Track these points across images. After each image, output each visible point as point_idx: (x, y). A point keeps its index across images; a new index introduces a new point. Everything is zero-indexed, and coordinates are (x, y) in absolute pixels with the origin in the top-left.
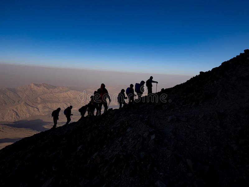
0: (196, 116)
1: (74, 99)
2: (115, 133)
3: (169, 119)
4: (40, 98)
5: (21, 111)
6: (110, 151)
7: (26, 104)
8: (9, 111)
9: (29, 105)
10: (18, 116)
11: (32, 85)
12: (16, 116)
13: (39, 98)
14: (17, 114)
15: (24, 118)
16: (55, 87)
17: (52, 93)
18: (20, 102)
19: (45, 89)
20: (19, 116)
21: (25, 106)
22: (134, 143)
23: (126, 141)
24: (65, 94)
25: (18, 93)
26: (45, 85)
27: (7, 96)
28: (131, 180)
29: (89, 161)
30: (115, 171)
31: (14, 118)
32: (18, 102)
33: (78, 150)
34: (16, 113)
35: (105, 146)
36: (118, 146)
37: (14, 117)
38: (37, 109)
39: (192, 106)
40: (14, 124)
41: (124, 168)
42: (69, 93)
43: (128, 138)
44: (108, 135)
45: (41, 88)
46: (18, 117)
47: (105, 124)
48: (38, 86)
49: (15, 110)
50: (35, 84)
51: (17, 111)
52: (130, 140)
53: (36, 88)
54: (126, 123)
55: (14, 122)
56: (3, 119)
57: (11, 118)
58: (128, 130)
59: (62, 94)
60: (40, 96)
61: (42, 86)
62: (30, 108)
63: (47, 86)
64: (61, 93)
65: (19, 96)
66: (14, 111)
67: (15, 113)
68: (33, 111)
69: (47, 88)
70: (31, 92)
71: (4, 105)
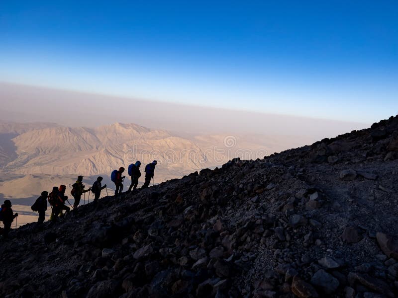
0: (393, 173)
1: (175, 149)
2: (246, 191)
3: (343, 173)
4: (127, 145)
5: (100, 162)
6: (238, 215)
7: (107, 152)
8: (84, 160)
9: (111, 154)
10: (95, 168)
11: (117, 125)
12: (92, 168)
13: (125, 146)
14: (94, 166)
15: (103, 172)
16: (149, 130)
17: (144, 139)
18: (99, 149)
19: (135, 131)
20: (97, 170)
21: (106, 155)
22: (279, 204)
23: (264, 202)
24: (163, 142)
25: (97, 136)
26: (135, 126)
27: (83, 139)
28: (275, 253)
29: (204, 226)
30: (249, 239)
31: (91, 171)
32: (97, 148)
33: (186, 212)
34: (93, 163)
35: (229, 208)
36: (251, 208)
37: (90, 169)
38: (121, 162)
39: (385, 159)
40: (90, 179)
41: (264, 235)
42: (168, 140)
43: (269, 198)
44: (235, 193)
45: (129, 130)
46: (95, 170)
47: (227, 179)
48: (126, 128)
49: (92, 159)
50: (121, 124)
51: (94, 162)
52: (273, 200)
53: (121, 129)
54: (265, 177)
55: (89, 177)
56: (75, 170)
57: (85, 171)
58: (269, 187)
59: (158, 141)
60: (127, 142)
61: (130, 127)
62: (113, 158)
63: (138, 128)
64: (157, 139)
65: (99, 140)
66: (90, 160)
67: (91, 163)
68: (115, 164)
69: (137, 131)
70: (115, 136)
71: (77, 151)
